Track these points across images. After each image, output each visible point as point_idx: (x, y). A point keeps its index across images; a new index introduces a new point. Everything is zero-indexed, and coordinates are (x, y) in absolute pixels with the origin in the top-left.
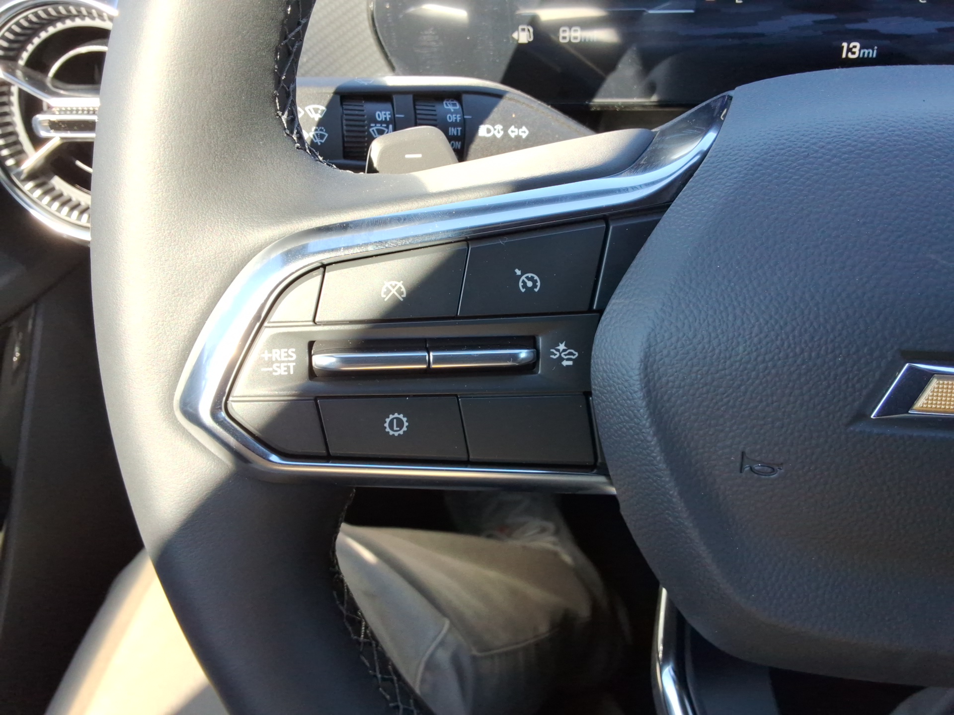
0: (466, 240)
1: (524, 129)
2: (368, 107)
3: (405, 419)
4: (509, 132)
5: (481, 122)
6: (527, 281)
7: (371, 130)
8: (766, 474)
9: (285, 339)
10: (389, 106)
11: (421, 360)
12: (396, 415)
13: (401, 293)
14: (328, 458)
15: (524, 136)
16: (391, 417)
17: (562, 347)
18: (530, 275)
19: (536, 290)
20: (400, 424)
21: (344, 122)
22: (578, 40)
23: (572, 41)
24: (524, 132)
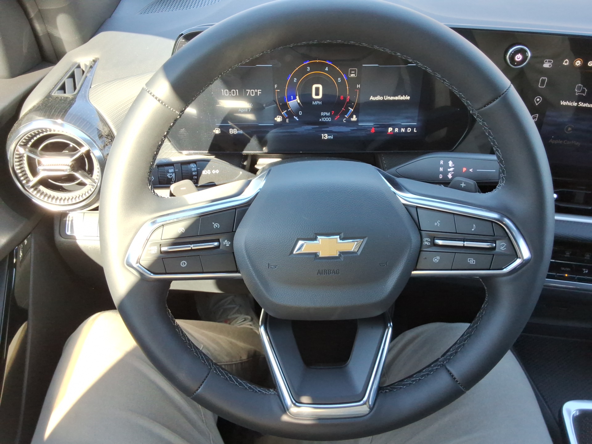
0: (200, 216)
1: (217, 170)
2: (166, 168)
3: (186, 262)
4: (213, 172)
5: (203, 170)
6: (216, 225)
7: (168, 175)
8: (274, 268)
9: (154, 244)
10: (173, 167)
11: (190, 247)
12: (183, 261)
13: (183, 231)
14: (166, 273)
15: (218, 173)
16: (182, 262)
17: (226, 241)
18: (216, 224)
19: (218, 227)
20: (185, 264)
21: (159, 174)
22: (236, 133)
23: (234, 133)
24: (217, 171)
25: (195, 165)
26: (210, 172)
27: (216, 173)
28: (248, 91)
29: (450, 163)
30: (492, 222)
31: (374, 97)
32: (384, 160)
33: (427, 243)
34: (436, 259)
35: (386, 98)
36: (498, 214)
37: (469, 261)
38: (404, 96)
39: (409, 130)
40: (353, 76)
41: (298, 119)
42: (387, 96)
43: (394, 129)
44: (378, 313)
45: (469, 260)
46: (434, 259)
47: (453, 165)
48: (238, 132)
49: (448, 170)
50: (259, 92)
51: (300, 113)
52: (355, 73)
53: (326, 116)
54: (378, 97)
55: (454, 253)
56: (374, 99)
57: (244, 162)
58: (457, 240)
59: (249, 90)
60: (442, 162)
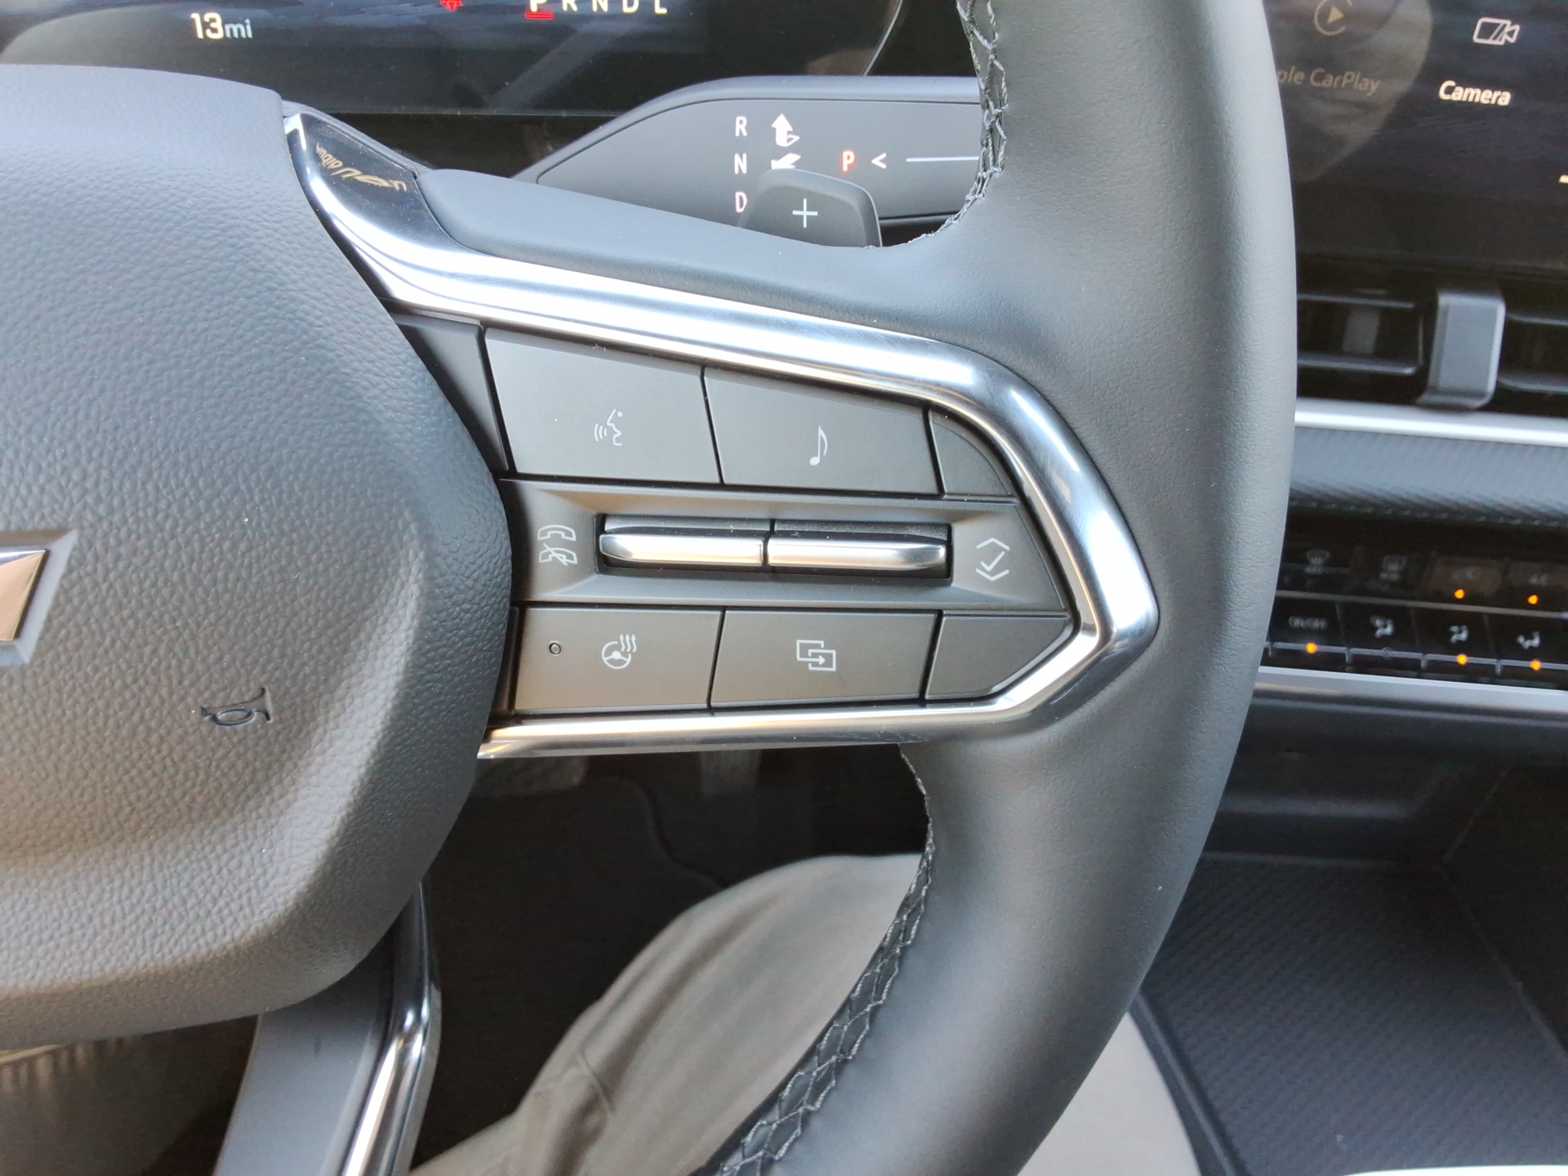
29: (782, 129)
30: (926, 407)
33: (558, 556)
34: (618, 648)
36: (975, 362)
37: (804, 654)
39: (631, 4)
44: (335, 968)
45: (805, 648)
46: (609, 652)
47: (796, 138)
49: (769, 165)
55: (718, 613)
58: (732, 527)
60: (741, 126)
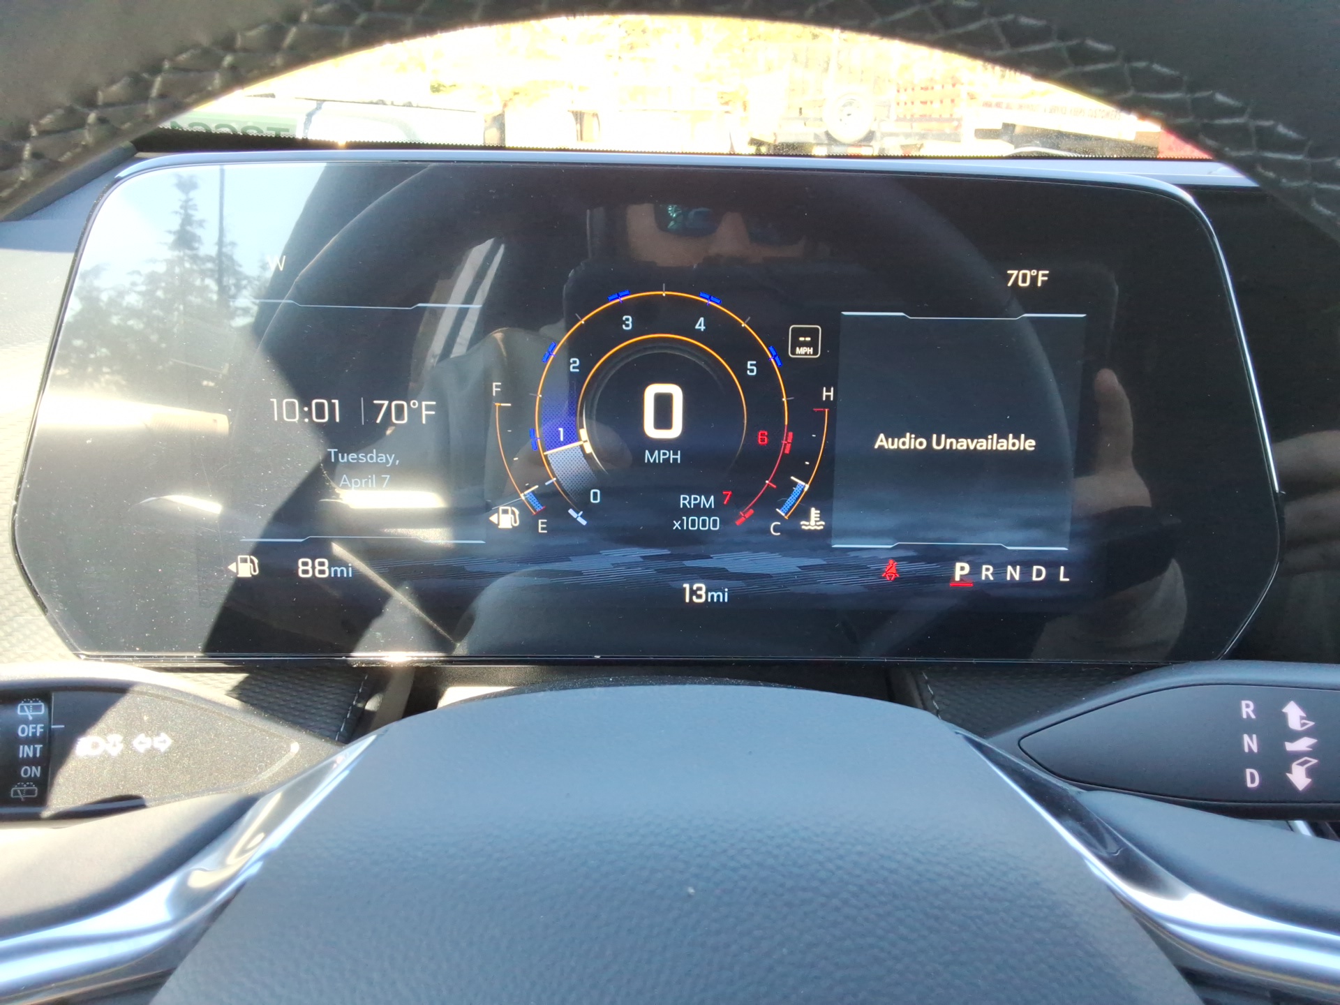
1: (163, 737)
4: (135, 743)
5: (82, 733)
15: (164, 747)
22: (326, 575)
23: (317, 575)
24: (163, 742)
25: (43, 710)
26: (121, 747)
27: (157, 750)
28: (382, 405)
29: (1294, 715)
31: (890, 440)
32: (933, 697)
35: (938, 443)
38: (1011, 436)
39: (1039, 573)
40: (806, 354)
41: (584, 522)
42: (943, 436)
43: (976, 569)
47: (1311, 724)
48: (336, 571)
49: (1283, 746)
50: (428, 408)
51: (595, 496)
52: (813, 344)
53: (698, 511)
54: (907, 440)
56: (891, 447)
57: (366, 697)
59: (386, 403)
60: (1247, 709)
